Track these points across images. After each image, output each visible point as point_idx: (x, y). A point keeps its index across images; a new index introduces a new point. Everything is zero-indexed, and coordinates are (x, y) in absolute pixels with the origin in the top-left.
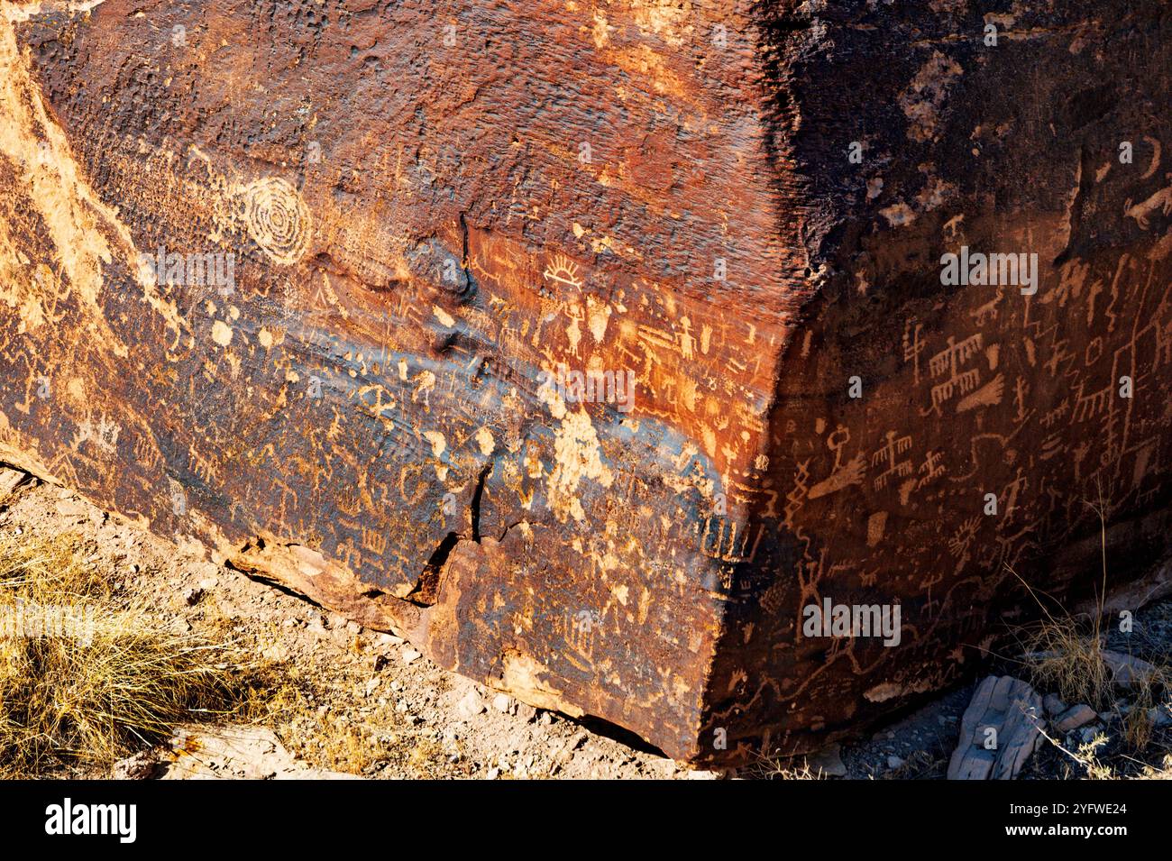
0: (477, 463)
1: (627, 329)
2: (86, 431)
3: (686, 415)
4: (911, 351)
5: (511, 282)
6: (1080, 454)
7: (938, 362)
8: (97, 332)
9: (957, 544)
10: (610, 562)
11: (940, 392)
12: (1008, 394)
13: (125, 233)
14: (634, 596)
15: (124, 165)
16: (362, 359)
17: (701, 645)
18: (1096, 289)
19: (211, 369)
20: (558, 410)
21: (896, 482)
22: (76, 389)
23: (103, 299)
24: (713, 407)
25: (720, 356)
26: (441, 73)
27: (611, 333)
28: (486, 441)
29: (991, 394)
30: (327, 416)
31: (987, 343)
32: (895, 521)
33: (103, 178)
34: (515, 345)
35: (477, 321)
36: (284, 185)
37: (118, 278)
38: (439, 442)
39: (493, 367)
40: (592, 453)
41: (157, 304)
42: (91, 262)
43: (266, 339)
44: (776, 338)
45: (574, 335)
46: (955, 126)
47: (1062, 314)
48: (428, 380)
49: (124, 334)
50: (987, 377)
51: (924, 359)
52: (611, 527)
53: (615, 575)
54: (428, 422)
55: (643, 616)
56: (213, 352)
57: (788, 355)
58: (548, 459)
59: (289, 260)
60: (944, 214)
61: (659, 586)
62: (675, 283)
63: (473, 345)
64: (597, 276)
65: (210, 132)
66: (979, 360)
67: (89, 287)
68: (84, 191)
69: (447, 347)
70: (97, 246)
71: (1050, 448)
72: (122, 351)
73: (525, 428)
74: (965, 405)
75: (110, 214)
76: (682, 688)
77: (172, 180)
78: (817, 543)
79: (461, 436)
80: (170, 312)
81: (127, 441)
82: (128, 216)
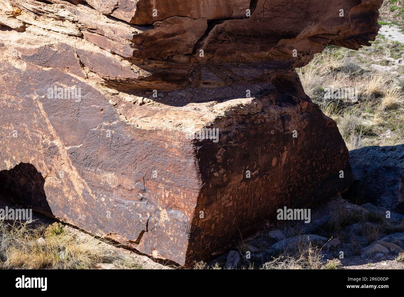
0: (147, 218)
1: (172, 195)
2: (80, 217)
3: (182, 209)
4: (218, 197)
5: (152, 188)
6: (245, 214)
7: (223, 199)
8: (82, 200)
9: (226, 229)
10: (170, 234)
11: (223, 204)
12: (233, 204)
13: (86, 184)
14: (174, 239)
15: (86, 172)
16: (127, 202)
17: (185, 246)
18: (247, 186)
19: (101, 205)
20: (161, 209)
21: (216, 219)
22: (78, 210)
23: (83, 195)
24: (187, 207)
25: (187, 199)
26: (139, 154)
27: (169, 196)
28: (148, 215)
29: (231, 204)
30: (121, 212)
31: (230, 195)
32: (216, 225)
33: (82, 175)
34: (153, 198)
35: (146, 195)
36: (113, 174)
37: (85, 191)
38: (140, 216)
39: (150, 202)
40: (166, 216)
41: (92, 195)
42: (80, 189)
43: (110, 200)
44: (197, 195)
45: (163, 196)
46: (225, 160)
47: (242, 191)
48: (138, 205)
49: (86, 200)
50: (230, 201)
51: (221, 198)
52: (170, 228)
53: (171, 236)
54: (138, 212)
55: (176, 242)
56: (101, 202)
57: (199, 198)
58: (159, 217)
59: (114, 186)
60: (223, 174)
61: (178, 237)
62: (179, 187)
63: (146, 199)
64: (166, 186)
65: (100, 166)
66: (229, 198)
67: (80, 193)
68: (79, 177)
69: (141, 199)
70: (81, 186)
71: (240, 213)
72: (86, 203)
73: (155, 212)
74: (227, 206)
75: (84, 181)
76: (182, 254)
77: (94, 174)
78: (204, 229)
79: (144, 214)
80: (94, 196)
81: (87, 218)
82: (87, 181)
